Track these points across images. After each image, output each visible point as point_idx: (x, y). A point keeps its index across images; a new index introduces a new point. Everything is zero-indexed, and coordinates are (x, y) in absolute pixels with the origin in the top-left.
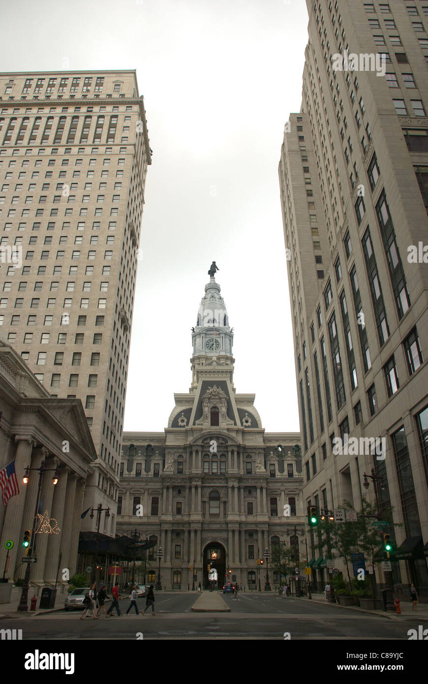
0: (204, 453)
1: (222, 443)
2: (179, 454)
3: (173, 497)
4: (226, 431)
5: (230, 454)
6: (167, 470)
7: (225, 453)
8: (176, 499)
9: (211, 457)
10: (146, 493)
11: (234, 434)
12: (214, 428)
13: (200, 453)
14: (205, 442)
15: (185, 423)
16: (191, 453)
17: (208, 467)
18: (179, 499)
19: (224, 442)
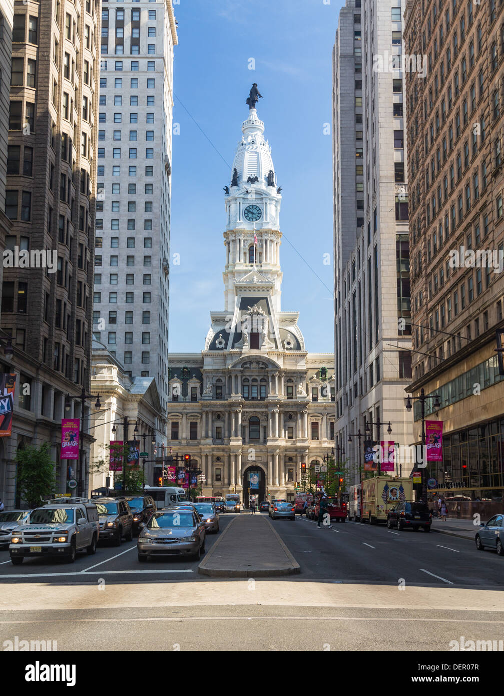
0: (244, 378)
1: (262, 368)
2: (217, 378)
3: (213, 421)
4: (266, 356)
5: (270, 379)
6: (206, 395)
7: (266, 378)
8: (215, 423)
9: (250, 382)
10: (184, 418)
11: (274, 359)
12: (255, 352)
13: (239, 378)
14: (245, 366)
15: (223, 345)
16: (230, 377)
17: (247, 391)
18: (219, 424)
19: (264, 366)
